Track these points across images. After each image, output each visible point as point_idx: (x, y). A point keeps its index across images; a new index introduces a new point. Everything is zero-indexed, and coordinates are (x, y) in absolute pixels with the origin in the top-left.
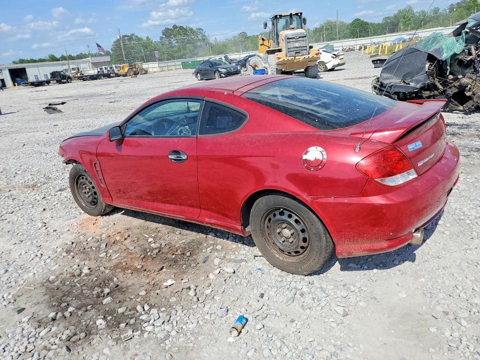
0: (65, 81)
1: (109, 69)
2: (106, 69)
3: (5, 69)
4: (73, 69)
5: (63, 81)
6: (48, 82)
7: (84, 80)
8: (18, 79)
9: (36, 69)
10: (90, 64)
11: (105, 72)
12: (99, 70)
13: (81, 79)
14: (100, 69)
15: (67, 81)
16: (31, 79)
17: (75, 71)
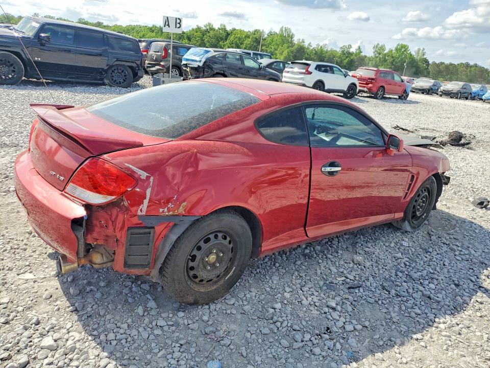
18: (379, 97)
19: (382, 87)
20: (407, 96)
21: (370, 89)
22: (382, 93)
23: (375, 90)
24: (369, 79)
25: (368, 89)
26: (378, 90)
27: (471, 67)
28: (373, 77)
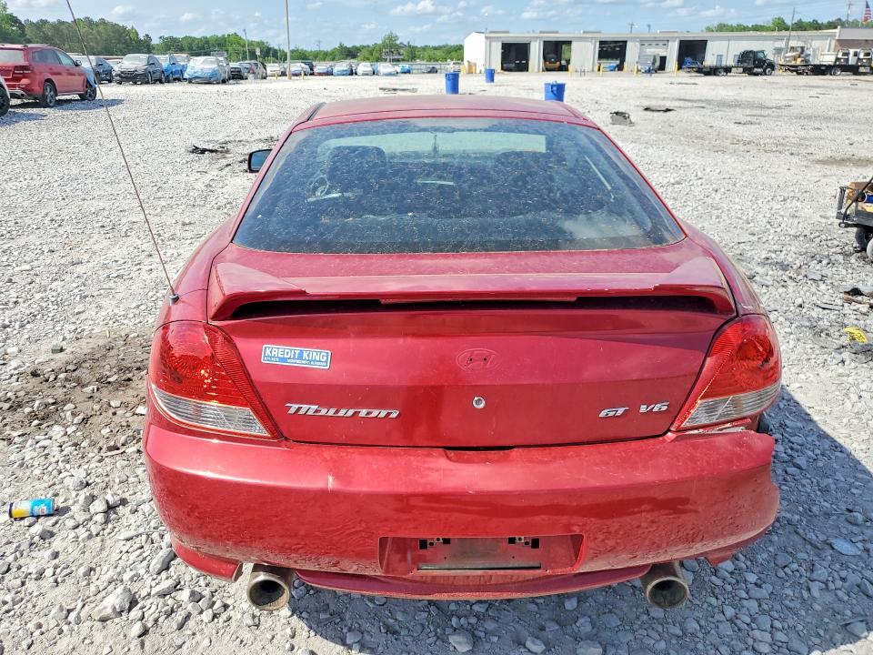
0: (760, 70)
1: (862, 56)
2: (856, 54)
3: (674, 39)
4: (793, 49)
5: (756, 70)
6: (728, 70)
7: (799, 74)
8: (689, 59)
9: (725, 43)
10: (833, 42)
11: (852, 61)
12: (840, 56)
13: (792, 71)
14: (844, 54)
15: (765, 71)
16: (710, 60)
17: (794, 54)
18: (51, 102)
19: (49, 80)
20: (94, 91)
21: (27, 89)
22: (52, 93)
23: (37, 89)
24: (16, 68)
25: (23, 89)
26: (45, 90)
27: (97, 25)
28: (22, 62)
